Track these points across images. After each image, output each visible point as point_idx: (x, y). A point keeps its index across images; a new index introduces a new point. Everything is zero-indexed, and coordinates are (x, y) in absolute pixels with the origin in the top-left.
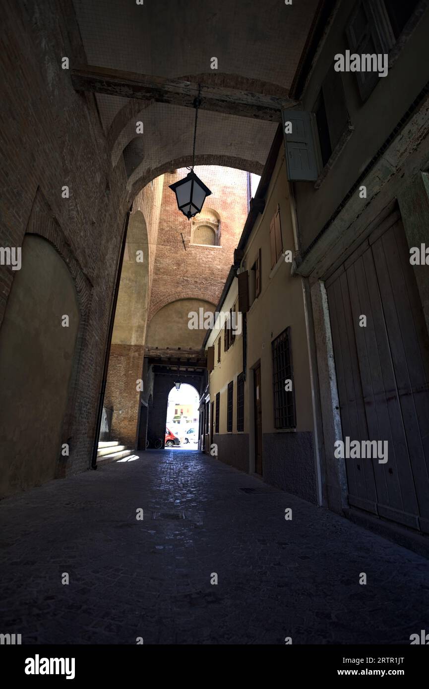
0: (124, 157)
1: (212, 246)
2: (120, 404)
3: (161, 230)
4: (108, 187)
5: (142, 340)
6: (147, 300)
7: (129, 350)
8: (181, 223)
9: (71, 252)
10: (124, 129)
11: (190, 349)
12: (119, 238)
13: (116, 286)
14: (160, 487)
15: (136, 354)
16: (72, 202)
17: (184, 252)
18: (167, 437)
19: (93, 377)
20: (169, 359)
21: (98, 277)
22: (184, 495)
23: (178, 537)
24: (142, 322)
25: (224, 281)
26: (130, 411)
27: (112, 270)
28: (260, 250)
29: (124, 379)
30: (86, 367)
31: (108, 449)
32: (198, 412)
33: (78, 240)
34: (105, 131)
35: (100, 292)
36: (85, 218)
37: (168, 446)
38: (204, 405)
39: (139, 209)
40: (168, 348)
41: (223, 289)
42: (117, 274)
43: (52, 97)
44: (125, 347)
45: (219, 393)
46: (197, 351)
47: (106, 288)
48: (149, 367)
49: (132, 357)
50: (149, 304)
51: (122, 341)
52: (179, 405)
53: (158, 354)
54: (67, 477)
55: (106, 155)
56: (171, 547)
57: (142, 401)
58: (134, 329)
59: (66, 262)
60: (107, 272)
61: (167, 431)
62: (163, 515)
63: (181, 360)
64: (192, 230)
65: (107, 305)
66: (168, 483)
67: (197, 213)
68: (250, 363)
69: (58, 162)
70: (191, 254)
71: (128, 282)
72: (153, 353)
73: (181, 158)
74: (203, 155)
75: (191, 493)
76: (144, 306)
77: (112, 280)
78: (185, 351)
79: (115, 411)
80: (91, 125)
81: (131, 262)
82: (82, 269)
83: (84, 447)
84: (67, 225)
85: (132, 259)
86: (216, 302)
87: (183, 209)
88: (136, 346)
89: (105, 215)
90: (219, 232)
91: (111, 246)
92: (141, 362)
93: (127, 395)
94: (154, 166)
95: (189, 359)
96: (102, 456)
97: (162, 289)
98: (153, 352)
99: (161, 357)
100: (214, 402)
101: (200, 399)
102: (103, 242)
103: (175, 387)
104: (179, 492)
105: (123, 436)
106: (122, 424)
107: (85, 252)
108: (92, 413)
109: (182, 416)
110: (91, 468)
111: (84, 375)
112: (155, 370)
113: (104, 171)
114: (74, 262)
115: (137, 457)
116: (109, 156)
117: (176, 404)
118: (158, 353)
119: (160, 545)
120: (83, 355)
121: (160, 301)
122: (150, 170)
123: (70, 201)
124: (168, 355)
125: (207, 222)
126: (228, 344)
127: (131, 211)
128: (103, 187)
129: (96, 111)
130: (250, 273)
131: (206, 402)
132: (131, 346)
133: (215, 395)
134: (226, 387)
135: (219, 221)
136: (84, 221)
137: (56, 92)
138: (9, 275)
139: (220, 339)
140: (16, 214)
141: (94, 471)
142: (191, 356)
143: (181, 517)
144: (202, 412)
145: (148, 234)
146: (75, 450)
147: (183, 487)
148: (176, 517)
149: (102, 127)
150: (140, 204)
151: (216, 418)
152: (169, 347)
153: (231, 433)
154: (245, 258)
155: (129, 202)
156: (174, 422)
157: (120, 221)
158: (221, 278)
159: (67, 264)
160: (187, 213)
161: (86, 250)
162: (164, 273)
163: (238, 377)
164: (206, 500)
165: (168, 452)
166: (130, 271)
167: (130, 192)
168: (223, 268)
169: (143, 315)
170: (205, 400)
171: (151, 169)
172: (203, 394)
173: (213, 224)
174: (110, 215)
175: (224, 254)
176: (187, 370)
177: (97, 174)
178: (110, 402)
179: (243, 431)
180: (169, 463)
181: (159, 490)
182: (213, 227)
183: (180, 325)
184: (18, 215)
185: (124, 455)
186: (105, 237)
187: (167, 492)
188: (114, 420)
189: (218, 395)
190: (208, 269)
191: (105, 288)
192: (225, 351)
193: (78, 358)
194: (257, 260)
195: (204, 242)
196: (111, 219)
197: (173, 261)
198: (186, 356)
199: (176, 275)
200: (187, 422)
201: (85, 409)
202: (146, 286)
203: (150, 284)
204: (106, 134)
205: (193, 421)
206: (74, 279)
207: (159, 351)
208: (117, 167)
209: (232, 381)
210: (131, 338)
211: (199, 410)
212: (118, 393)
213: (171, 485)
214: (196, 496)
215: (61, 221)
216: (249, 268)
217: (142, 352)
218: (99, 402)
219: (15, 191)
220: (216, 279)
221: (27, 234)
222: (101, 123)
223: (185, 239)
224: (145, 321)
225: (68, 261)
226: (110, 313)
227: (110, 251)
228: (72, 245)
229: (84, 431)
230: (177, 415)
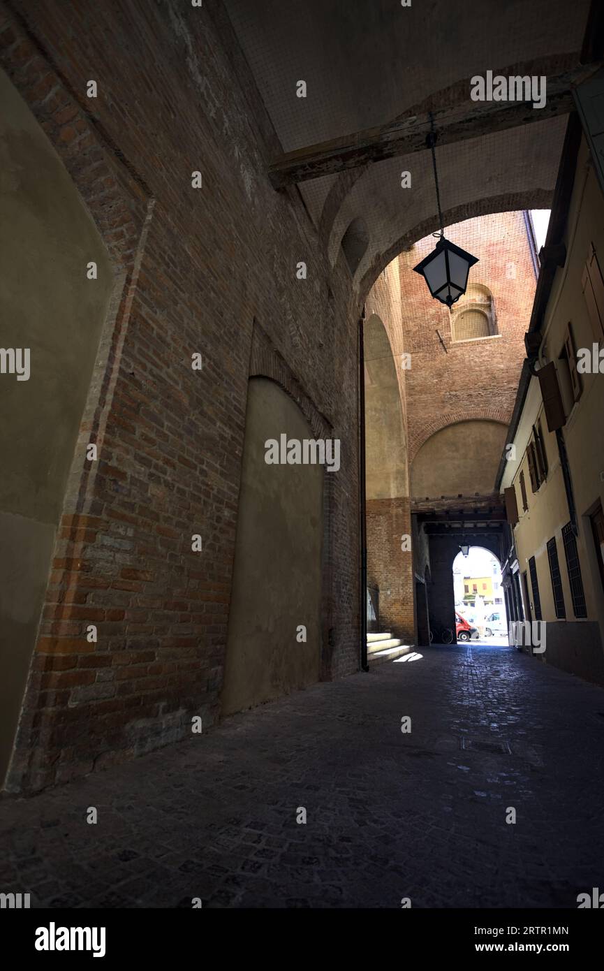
0: (344, 250)
1: (486, 338)
2: (386, 581)
3: (407, 333)
4: (330, 295)
5: (405, 490)
6: (404, 433)
7: (389, 506)
8: (433, 317)
9: (301, 388)
10: (338, 214)
11: (477, 494)
12: (355, 357)
13: (361, 421)
14: (462, 701)
15: (400, 510)
16: (293, 326)
17: (444, 356)
18: (459, 627)
19: (349, 546)
20: (447, 512)
21: (337, 413)
22: (501, 717)
23: (507, 782)
24: (402, 466)
25: (515, 385)
26: (401, 591)
27: (353, 401)
28: (570, 325)
29: (388, 546)
30: (340, 535)
31: (380, 644)
32: (502, 588)
33: (307, 371)
34: (317, 226)
35: (343, 433)
36: (310, 341)
37: (461, 640)
38: (509, 577)
39: (373, 313)
40: (443, 497)
41: (515, 397)
42: (360, 406)
43: (253, 209)
44: (383, 502)
45: (533, 557)
46: (487, 497)
47: (349, 426)
48: (419, 526)
49: (394, 515)
50: (408, 439)
51: (378, 495)
52: (469, 578)
53: (430, 507)
54: (333, 680)
55: (322, 255)
56: (499, 797)
57: (416, 575)
58: (391, 476)
59: (296, 403)
60: (347, 406)
61: (457, 617)
62: (475, 744)
63: (465, 513)
64: (451, 321)
65: (354, 449)
66: (473, 696)
67: (460, 295)
68: (582, 507)
69: (270, 283)
70: (457, 356)
71: (373, 413)
72: (423, 507)
73: (418, 226)
74: (450, 210)
75: (513, 713)
76: (400, 443)
77: (354, 414)
78: (470, 498)
79: (381, 592)
80: (299, 225)
81: (374, 386)
82: (316, 408)
83: (349, 641)
84: (291, 355)
85: (374, 382)
86: (507, 419)
87: (439, 295)
88: (397, 499)
89: (333, 332)
90: (494, 315)
91: (346, 370)
92: (408, 521)
93: (394, 568)
94: (383, 249)
95: (476, 510)
96: (372, 653)
97: (422, 414)
98: (422, 505)
99: (435, 511)
100: (526, 571)
101: (502, 569)
102: (336, 367)
103: (461, 553)
104: (494, 710)
105: (397, 625)
106: (393, 610)
107: (317, 385)
108: (354, 595)
109: (477, 596)
110: (362, 669)
111: (338, 546)
112: (429, 530)
113: (322, 276)
114: (306, 400)
115: (419, 656)
116: (326, 255)
117: (465, 578)
118: (430, 505)
119: (482, 791)
120: (334, 519)
121: (422, 432)
122: (379, 255)
123: (290, 325)
124: (445, 508)
125: (472, 305)
126: (538, 481)
127: (364, 317)
128: (325, 296)
129: (302, 205)
130: (559, 365)
131: (514, 573)
132: (391, 499)
133: (527, 561)
134: (544, 548)
135: (490, 298)
136: (310, 346)
137: (257, 201)
138: (240, 432)
139: (522, 474)
140: (236, 358)
141: (365, 673)
142: (479, 505)
143: (504, 751)
144: (509, 589)
145: (391, 342)
146: (340, 645)
147: (499, 704)
148: (497, 750)
149: (311, 222)
150: (374, 306)
151: (534, 596)
152: (446, 495)
153: (564, 620)
154: (545, 344)
155: (359, 306)
156: (466, 604)
157: (353, 334)
158: (509, 382)
159: (299, 405)
160: (445, 299)
161: (318, 382)
162: (421, 392)
163: (563, 530)
164: (540, 727)
165: (464, 649)
166: (375, 398)
167: (358, 293)
168: (508, 367)
169: (401, 455)
170: (511, 570)
171: (381, 254)
172: (505, 561)
173: (481, 305)
174: (339, 330)
175: (507, 345)
176: (475, 526)
177: (315, 282)
178: (373, 579)
179: (586, 617)
180: (468, 666)
181: (462, 706)
182: (482, 309)
183: (456, 462)
184: (239, 357)
185: (402, 653)
186: (338, 360)
187: (474, 709)
188: (381, 604)
189: (532, 562)
190: (484, 373)
191: (347, 427)
192: (533, 492)
193: (328, 523)
194: (567, 342)
195: (472, 335)
196: (341, 334)
197: (431, 372)
198: (473, 505)
199: (439, 391)
200: (486, 603)
201: (344, 590)
202: (399, 414)
203: (404, 411)
204: (317, 228)
205: (494, 602)
206: (309, 422)
207: (430, 503)
208: (336, 266)
209: (554, 538)
210: (389, 489)
211: (502, 585)
212: (382, 566)
213: (478, 698)
214: (522, 719)
215: (284, 353)
216: (553, 356)
217: (408, 506)
218: (361, 580)
219: (232, 330)
220: (501, 385)
221: (251, 378)
222: (310, 218)
223: (443, 338)
224: (405, 463)
225: (298, 400)
226: (358, 459)
227: (346, 377)
228: (301, 380)
229: (346, 620)
230: (468, 594)
